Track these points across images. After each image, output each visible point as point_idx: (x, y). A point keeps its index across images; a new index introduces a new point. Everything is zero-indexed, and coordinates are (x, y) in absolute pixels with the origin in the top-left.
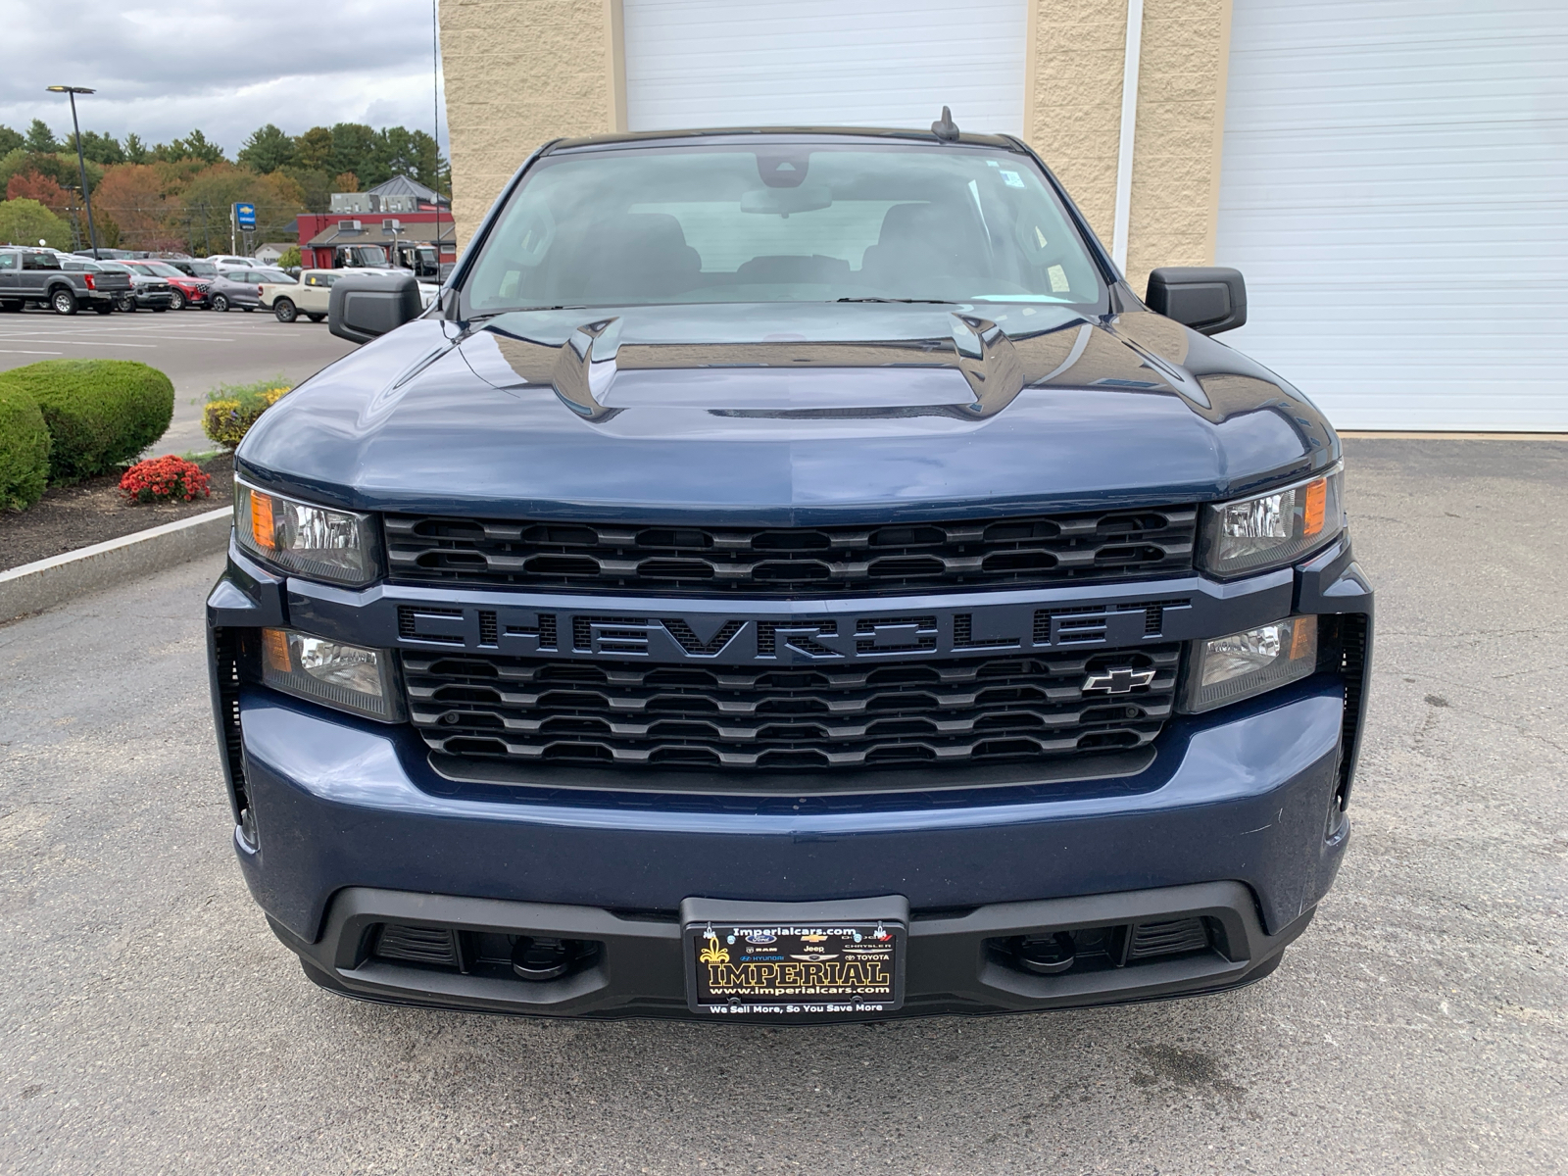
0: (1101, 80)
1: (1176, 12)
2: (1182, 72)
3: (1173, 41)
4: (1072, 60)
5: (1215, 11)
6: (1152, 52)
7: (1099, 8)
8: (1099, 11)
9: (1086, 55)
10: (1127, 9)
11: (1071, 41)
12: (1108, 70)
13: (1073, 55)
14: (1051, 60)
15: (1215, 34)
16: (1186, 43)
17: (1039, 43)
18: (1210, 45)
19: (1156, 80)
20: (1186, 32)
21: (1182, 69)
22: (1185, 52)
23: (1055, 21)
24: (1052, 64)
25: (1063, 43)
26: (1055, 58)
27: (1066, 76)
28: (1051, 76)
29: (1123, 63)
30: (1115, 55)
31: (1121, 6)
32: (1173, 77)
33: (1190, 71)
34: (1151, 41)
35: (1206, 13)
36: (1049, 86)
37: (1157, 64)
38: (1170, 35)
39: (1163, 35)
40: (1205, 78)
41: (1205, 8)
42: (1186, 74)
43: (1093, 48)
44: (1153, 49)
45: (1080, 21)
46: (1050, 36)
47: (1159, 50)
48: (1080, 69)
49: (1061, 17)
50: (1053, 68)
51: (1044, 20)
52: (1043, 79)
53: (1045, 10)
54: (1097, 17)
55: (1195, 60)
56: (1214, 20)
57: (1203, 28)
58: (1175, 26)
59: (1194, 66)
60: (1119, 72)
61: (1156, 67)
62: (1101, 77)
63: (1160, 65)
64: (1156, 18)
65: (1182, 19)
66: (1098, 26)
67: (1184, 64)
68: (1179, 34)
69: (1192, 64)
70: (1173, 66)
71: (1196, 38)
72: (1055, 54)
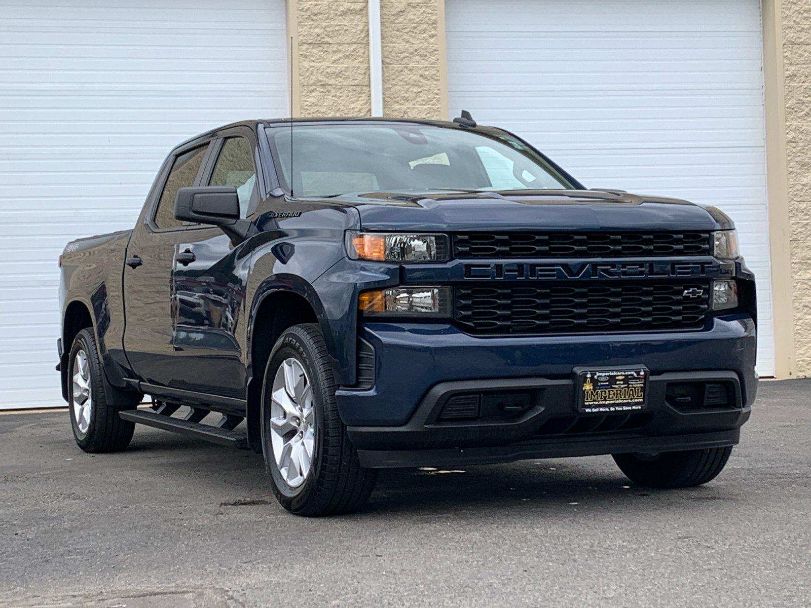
0: (353, 108)
1: (405, 61)
2: (414, 104)
3: (406, 82)
4: (329, 92)
5: (434, 61)
6: (390, 88)
7: (347, 54)
8: (347, 56)
9: (339, 89)
10: (368, 56)
11: (328, 78)
12: (357, 100)
13: (329, 88)
14: (312, 91)
15: (436, 78)
16: (415, 83)
17: (301, 78)
18: (433, 86)
19: (396, 110)
20: (414, 75)
21: (414, 102)
22: (415, 90)
23: (313, 61)
24: (313, 94)
25: (320, 79)
26: (315, 89)
27: (325, 104)
28: (313, 103)
29: (370, 96)
30: (362, 90)
31: (364, 53)
32: (408, 108)
33: (420, 105)
34: (388, 80)
35: (427, 63)
36: (312, 111)
37: (395, 98)
38: (403, 77)
39: (397, 77)
40: (432, 110)
41: (426, 58)
42: (417, 106)
43: (345, 83)
44: (391, 86)
45: (333, 63)
46: (310, 72)
47: (396, 87)
48: (336, 99)
49: (318, 59)
50: (314, 97)
51: (305, 61)
52: (307, 105)
53: (305, 53)
54: (346, 60)
55: (423, 96)
56: (434, 67)
57: (427, 73)
58: (406, 71)
59: (423, 100)
60: (366, 103)
61: (394, 100)
62: (352, 106)
63: (397, 99)
64: (391, 64)
65: (411, 65)
66: (347, 67)
67: (415, 99)
68: (409, 77)
69: (421, 99)
70: (407, 100)
71: (422, 80)
72: (315, 87)
